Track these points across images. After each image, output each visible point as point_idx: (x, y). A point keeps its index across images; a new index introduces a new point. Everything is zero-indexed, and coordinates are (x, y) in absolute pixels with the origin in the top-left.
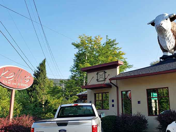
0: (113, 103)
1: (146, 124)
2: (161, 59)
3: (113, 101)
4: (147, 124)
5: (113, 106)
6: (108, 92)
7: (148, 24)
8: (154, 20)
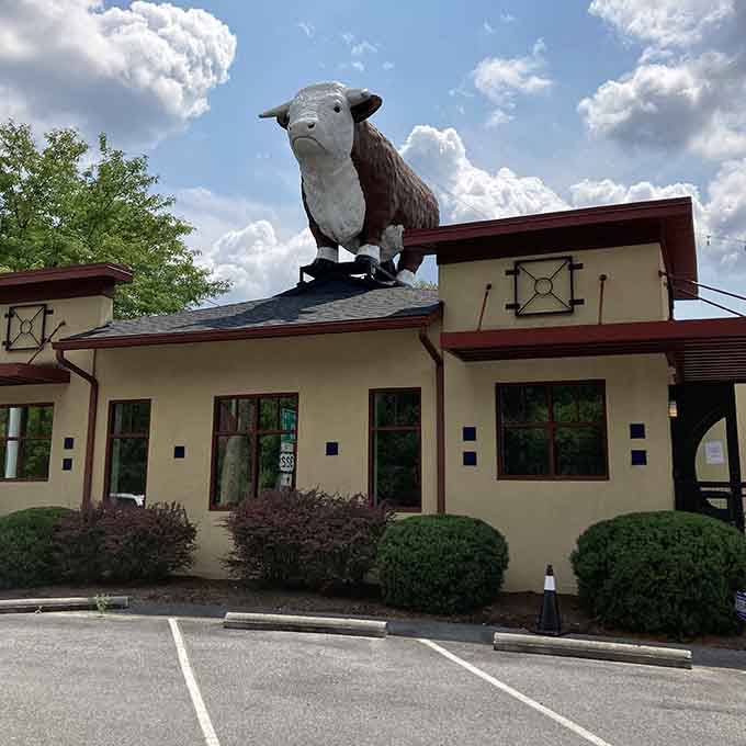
0: (68, 454)
1: (188, 545)
2: (305, 275)
3: (69, 443)
4: (190, 542)
5: (67, 464)
6: (52, 404)
7: (261, 117)
8: (288, 105)
